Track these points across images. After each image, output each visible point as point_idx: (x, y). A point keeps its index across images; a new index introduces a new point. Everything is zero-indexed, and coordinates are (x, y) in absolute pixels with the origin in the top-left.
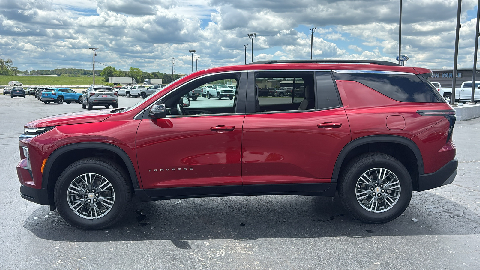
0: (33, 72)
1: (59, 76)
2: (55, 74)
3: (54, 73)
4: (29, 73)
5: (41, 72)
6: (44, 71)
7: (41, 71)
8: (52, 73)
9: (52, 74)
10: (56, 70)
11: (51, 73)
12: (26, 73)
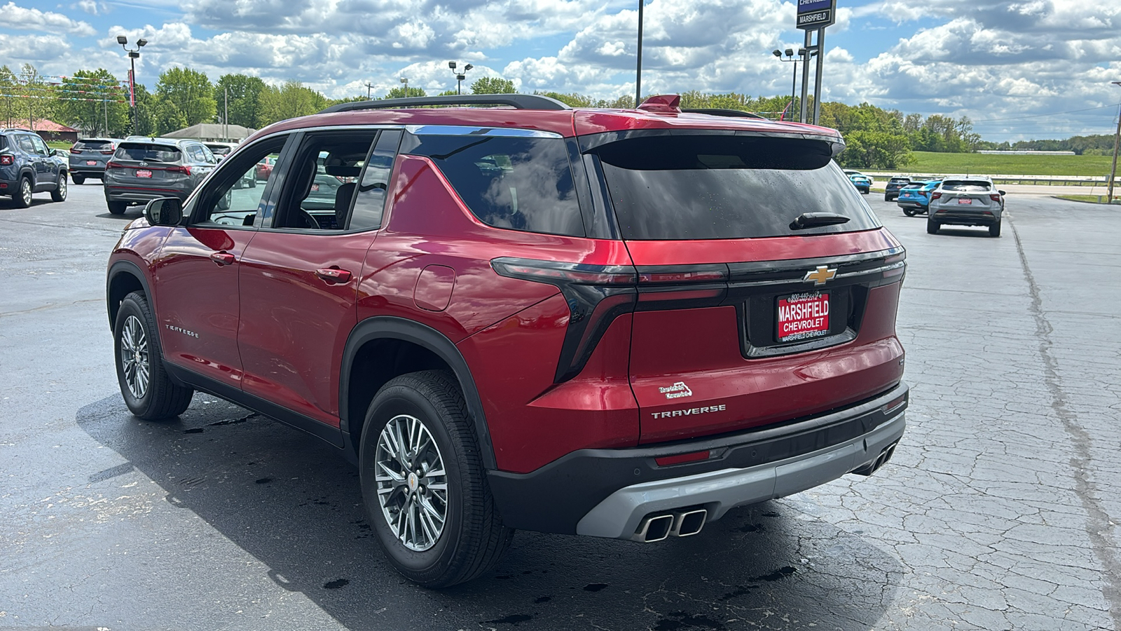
0: (1022, 146)
1: (1079, 152)
2: (1069, 149)
3: (1069, 146)
4: (1011, 146)
5: (1038, 146)
6: (1044, 141)
7: (1038, 141)
8: (1064, 145)
9: (1063, 150)
10: (1074, 139)
11: (1061, 146)
12: (1005, 147)
